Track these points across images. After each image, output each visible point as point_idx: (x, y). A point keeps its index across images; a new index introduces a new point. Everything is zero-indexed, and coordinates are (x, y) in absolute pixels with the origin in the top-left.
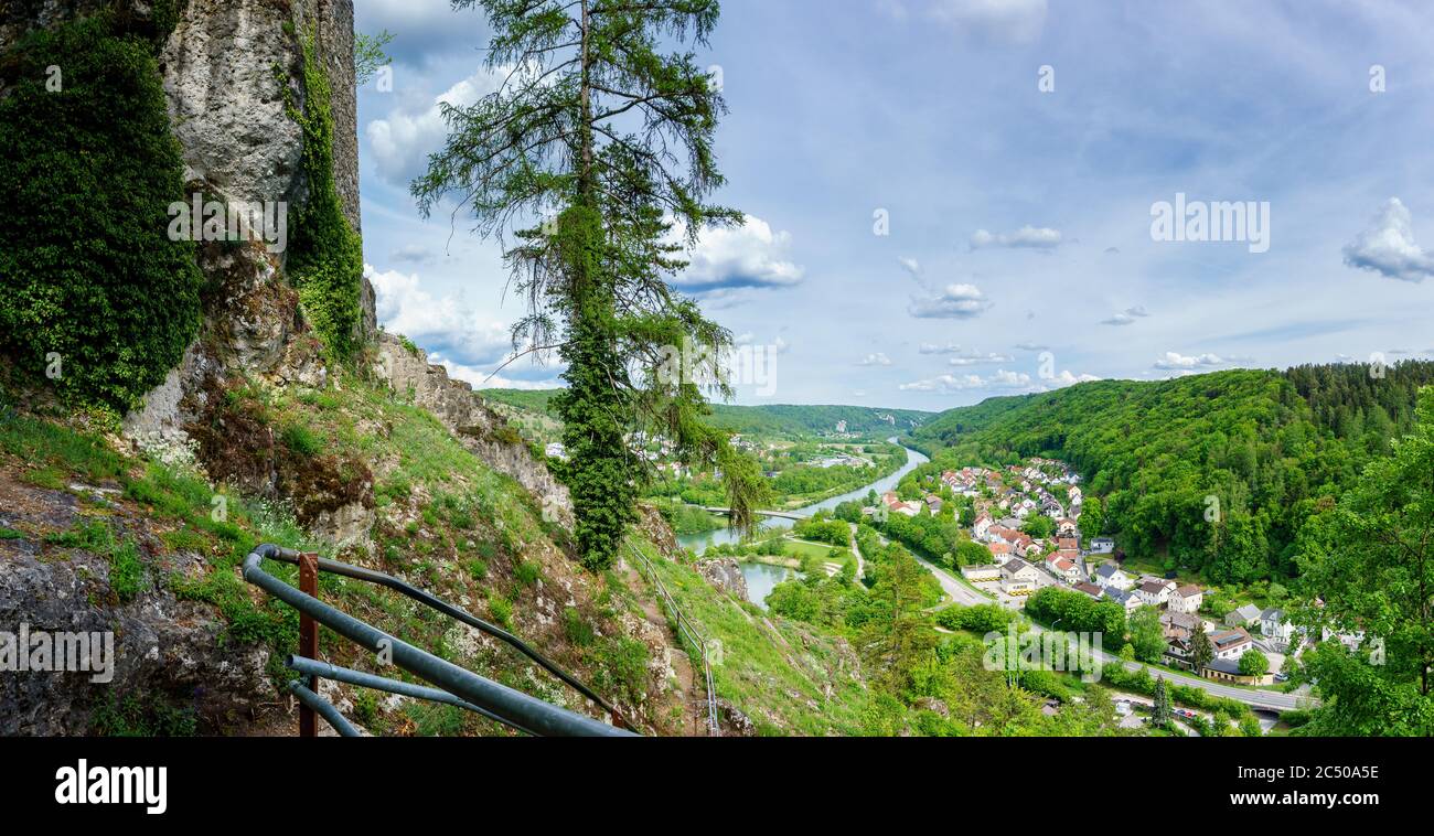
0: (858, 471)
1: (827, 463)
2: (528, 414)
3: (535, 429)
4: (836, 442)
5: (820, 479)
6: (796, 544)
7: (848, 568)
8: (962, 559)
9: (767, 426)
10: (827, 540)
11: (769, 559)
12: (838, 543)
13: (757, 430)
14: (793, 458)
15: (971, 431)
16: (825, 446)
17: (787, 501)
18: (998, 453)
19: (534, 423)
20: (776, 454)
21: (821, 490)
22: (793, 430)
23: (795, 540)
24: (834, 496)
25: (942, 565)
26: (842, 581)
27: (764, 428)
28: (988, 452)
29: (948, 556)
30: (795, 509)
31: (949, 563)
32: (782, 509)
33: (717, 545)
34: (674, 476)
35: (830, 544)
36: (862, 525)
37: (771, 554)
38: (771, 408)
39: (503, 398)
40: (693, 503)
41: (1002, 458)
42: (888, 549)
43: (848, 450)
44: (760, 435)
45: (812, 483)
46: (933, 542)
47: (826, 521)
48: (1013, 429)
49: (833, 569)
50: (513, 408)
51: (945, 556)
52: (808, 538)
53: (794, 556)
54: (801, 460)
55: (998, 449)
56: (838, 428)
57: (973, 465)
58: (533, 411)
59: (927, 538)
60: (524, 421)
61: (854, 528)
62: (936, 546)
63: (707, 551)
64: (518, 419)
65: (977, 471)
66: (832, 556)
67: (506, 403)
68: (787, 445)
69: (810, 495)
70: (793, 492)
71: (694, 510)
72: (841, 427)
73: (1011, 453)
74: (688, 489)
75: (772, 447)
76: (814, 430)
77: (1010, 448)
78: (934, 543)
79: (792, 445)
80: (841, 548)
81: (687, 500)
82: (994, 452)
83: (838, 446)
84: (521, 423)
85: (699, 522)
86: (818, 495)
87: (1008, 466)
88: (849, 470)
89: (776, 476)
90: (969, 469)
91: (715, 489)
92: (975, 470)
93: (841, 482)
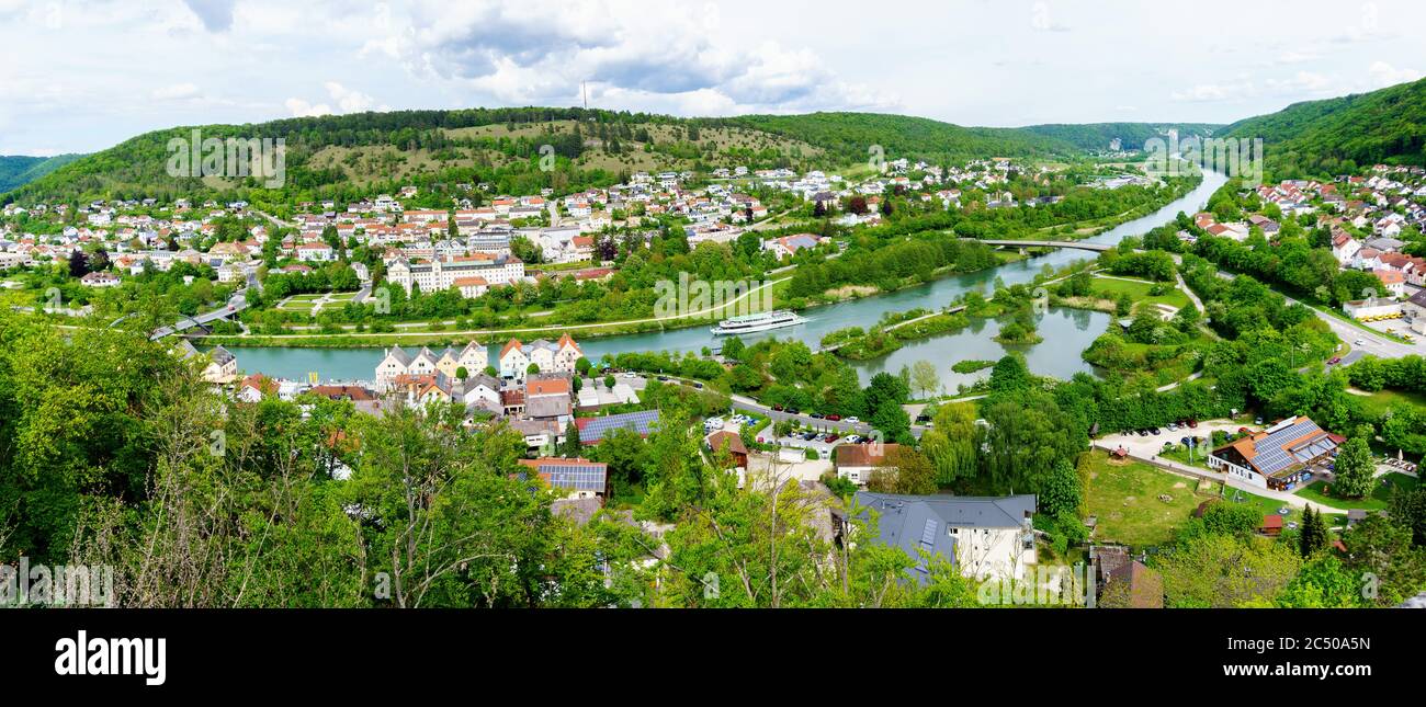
0: (1151, 191)
1: (1113, 184)
2: (785, 141)
3: (792, 156)
4: (1113, 162)
5: (1111, 202)
6: (1101, 280)
7: (1187, 311)
8: (1343, 292)
9: (1035, 148)
10: (1145, 274)
11: (1073, 301)
12: (1160, 277)
13: (1025, 153)
14: (1071, 181)
15: (1276, 140)
16: (1103, 166)
17: (1076, 229)
18: (1325, 162)
19: (792, 150)
20: (1051, 177)
21: (1113, 214)
22: (1063, 151)
23: (1100, 276)
24: (1128, 220)
25: (1318, 303)
26: (1184, 328)
27: (1032, 150)
28: (1312, 161)
29: (1321, 290)
30: (1087, 237)
31: (1324, 299)
32: (1073, 238)
33: (1008, 287)
34: (942, 206)
35: (1149, 279)
36: (1187, 254)
37: (1075, 294)
38: (1037, 129)
39: (758, 125)
40: (969, 236)
41: (1333, 167)
42: (1236, 284)
43: (1130, 170)
44: (1030, 158)
45: (1102, 207)
46: (1297, 273)
47: (1136, 251)
48: (1342, 134)
49: (1168, 312)
50: (769, 135)
51: (1318, 290)
52: (1117, 272)
53: (1106, 296)
54: (1079, 182)
55: (1325, 157)
56: (1112, 147)
57: (1294, 177)
58: (791, 137)
59: (1287, 269)
60: (780, 148)
61: (1178, 260)
62: (1303, 278)
63: (997, 294)
64: (775, 147)
65: (1301, 184)
66: (1155, 295)
67: (761, 129)
68: (1060, 168)
69: (1101, 220)
70: (1081, 218)
71: (973, 245)
72: (1115, 146)
73: (1344, 162)
74: (960, 220)
75: (1044, 170)
76: (1086, 151)
77: (1342, 155)
78: (1301, 275)
79: (1068, 167)
80: (1167, 284)
81: (961, 233)
82: (1320, 161)
83: (1116, 165)
84: (778, 151)
85: (980, 257)
86: (1108, 220)
87: (1343, 177)
88: (1141, 190)
89: (1056, 201)
90: (1289, 182)
91: (991, 219)
92: (1298, 183)
93: (1133, 204)
